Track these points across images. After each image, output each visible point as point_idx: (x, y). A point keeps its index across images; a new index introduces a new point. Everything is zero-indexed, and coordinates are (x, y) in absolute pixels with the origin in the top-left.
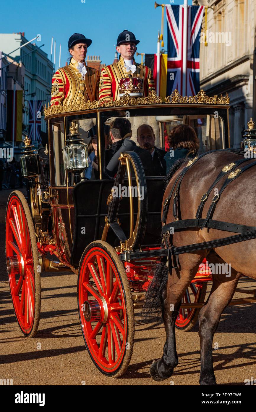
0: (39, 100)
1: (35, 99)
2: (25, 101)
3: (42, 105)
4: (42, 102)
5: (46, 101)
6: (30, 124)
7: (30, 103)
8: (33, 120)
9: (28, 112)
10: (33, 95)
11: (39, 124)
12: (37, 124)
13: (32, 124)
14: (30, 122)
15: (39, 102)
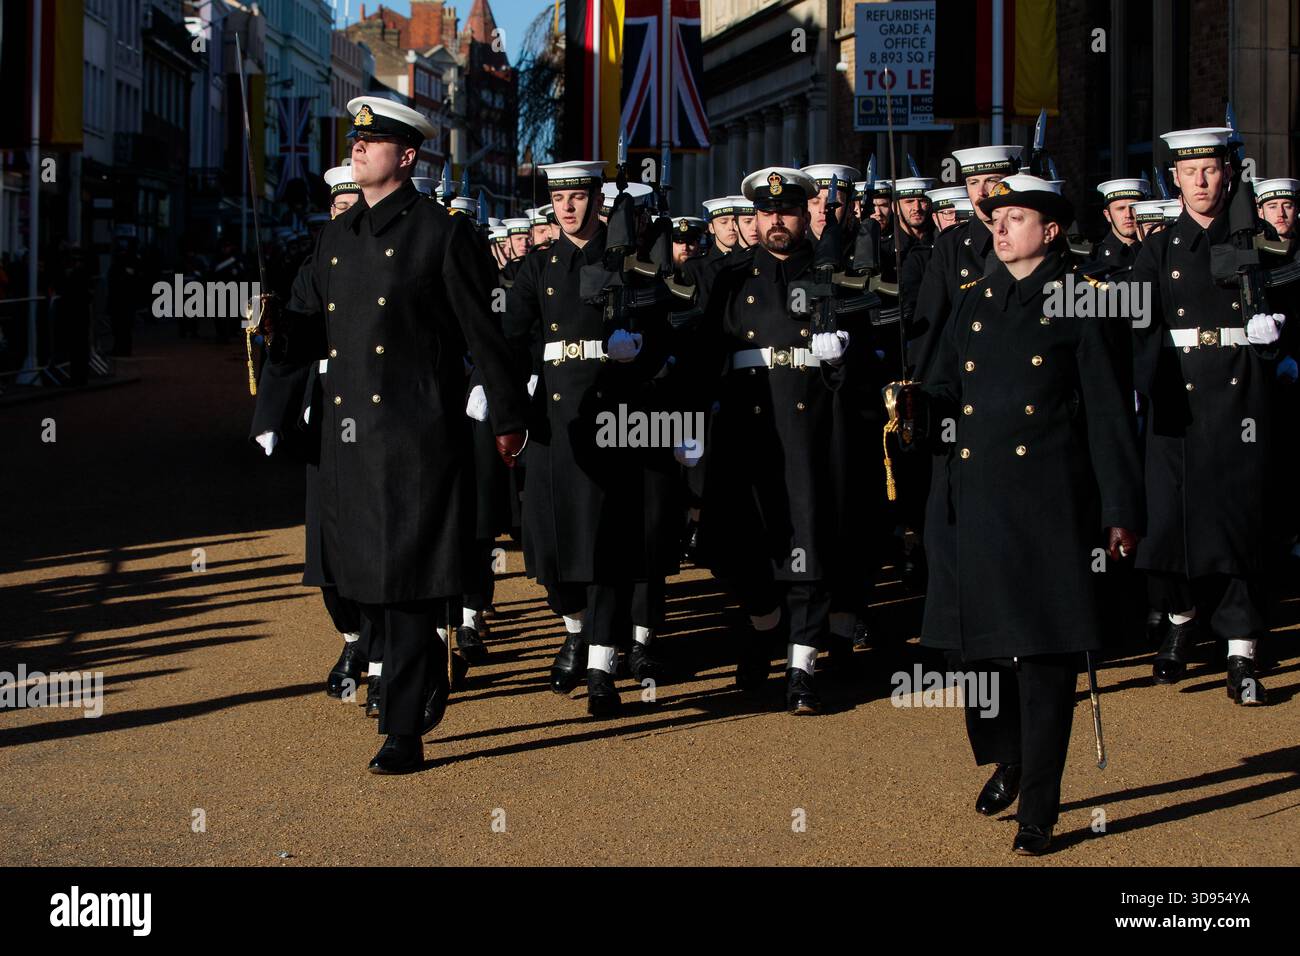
0: (303, 94)
1: (293, 93)
2: (269, 98)
3: (310, 108)
4: (310, 103)
5: (318, 97)
6: (282, 154)
7: (281, 103)
8: (287, 144)
9: (277, 124)
10: (287, 84)
11: (305, 154)
12: (298, 154)
13: (287, 154)
14: (283, 150)
15: (303, 101)
